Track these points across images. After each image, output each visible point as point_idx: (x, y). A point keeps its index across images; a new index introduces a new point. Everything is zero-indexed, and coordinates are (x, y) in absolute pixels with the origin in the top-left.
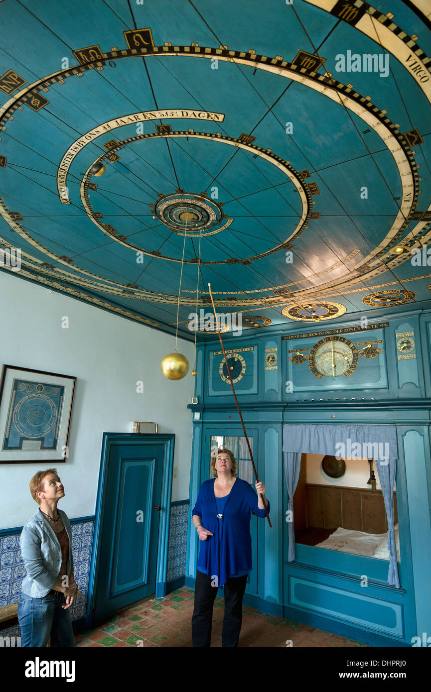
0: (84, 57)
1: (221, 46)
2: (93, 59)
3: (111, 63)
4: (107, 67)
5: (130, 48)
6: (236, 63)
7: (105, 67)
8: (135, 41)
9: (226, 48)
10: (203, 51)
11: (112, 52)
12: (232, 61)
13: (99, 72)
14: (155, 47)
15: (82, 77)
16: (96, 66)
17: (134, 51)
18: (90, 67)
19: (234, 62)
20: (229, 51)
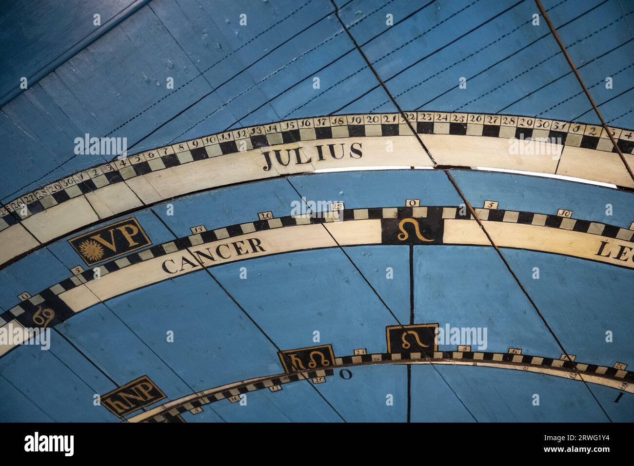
0: (297, 362)
1: (564, 356)
2: (312, 365)
3: (344, 372)
4: (335, 378)
5: (390, 352)
6: (585, 382)
7: (330, 378)
8: (404, 341)
9: (573, 359)
10: (527, 360)
11: (355, 356)
12: (578, 377)
13: (315, 385)
14: (438, 351)
15: (279, 393)
16: (313, 375)
17: (396, 356)
18: (300, 377)
19: (583, 380)
20: (576, 363)
